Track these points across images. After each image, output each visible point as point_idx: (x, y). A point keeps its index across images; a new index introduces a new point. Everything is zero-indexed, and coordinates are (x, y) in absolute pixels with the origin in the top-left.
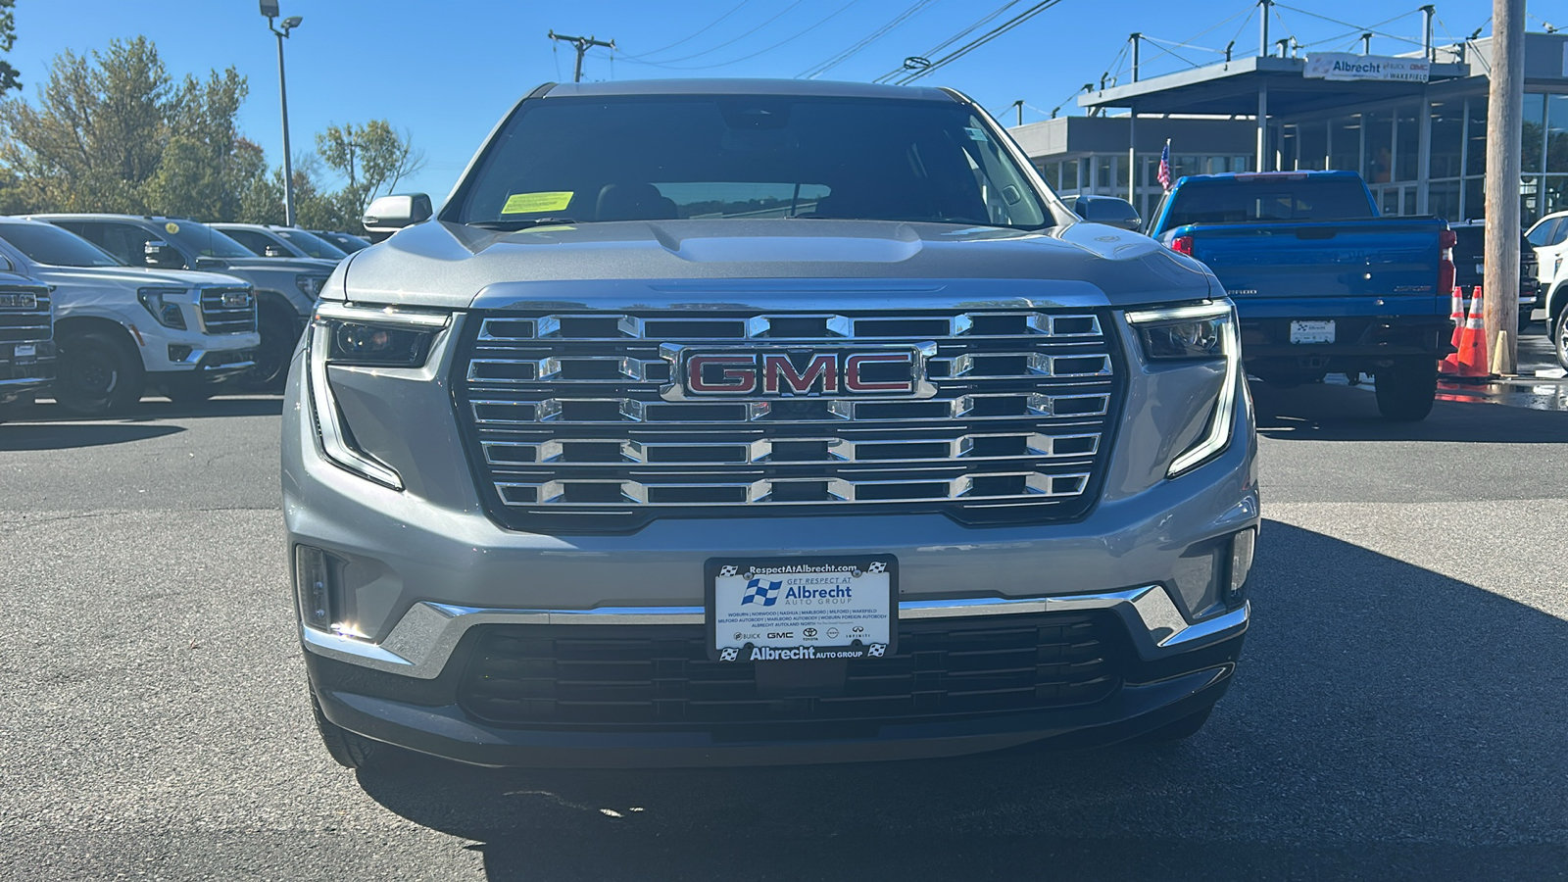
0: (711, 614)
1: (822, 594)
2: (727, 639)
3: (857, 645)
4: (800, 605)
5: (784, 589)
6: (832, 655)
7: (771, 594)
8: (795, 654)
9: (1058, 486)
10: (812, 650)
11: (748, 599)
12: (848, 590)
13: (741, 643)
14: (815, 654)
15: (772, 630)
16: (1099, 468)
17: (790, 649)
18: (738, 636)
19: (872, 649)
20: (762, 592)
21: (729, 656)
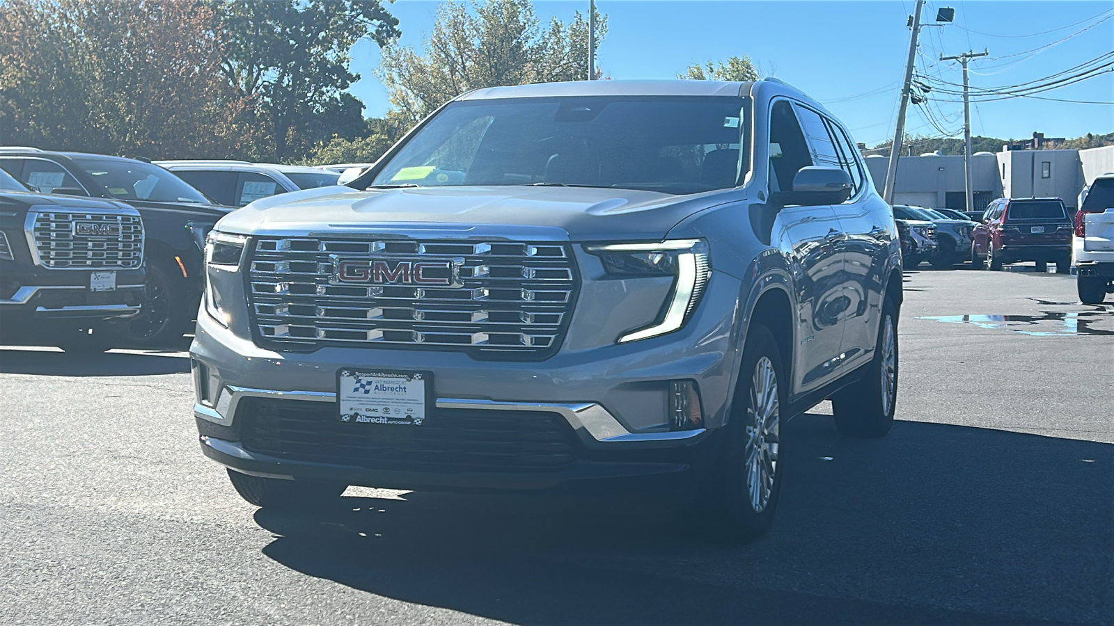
0: (338, 397)
1: (392, 389)
2: (345, 410)
3: (409, 419)
4: (381, 394)
5: (373, 385)
6: (396, 422)
7: (367, 388)
8: (378, 420)
9: (537, 341)
10: (386, 419)
11: (356, 390)
12: (405, 388)
13: (352, 413)
14: (387, 421)
15: (368, 407)
16: (562, 332)
17: (375, 418)
18: (351, 409)
19: (416, 421)
20: (363, 386)
21: (346, 419)
